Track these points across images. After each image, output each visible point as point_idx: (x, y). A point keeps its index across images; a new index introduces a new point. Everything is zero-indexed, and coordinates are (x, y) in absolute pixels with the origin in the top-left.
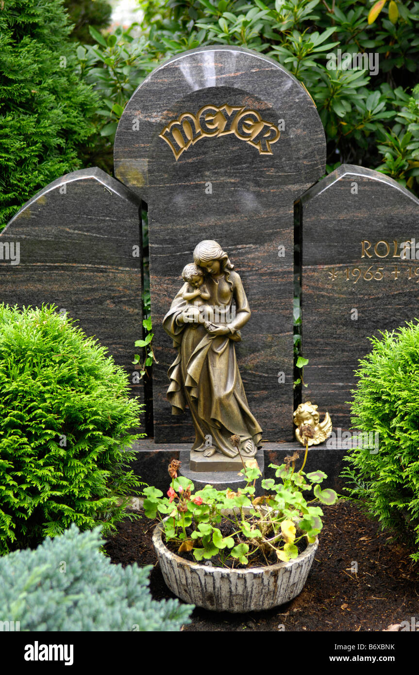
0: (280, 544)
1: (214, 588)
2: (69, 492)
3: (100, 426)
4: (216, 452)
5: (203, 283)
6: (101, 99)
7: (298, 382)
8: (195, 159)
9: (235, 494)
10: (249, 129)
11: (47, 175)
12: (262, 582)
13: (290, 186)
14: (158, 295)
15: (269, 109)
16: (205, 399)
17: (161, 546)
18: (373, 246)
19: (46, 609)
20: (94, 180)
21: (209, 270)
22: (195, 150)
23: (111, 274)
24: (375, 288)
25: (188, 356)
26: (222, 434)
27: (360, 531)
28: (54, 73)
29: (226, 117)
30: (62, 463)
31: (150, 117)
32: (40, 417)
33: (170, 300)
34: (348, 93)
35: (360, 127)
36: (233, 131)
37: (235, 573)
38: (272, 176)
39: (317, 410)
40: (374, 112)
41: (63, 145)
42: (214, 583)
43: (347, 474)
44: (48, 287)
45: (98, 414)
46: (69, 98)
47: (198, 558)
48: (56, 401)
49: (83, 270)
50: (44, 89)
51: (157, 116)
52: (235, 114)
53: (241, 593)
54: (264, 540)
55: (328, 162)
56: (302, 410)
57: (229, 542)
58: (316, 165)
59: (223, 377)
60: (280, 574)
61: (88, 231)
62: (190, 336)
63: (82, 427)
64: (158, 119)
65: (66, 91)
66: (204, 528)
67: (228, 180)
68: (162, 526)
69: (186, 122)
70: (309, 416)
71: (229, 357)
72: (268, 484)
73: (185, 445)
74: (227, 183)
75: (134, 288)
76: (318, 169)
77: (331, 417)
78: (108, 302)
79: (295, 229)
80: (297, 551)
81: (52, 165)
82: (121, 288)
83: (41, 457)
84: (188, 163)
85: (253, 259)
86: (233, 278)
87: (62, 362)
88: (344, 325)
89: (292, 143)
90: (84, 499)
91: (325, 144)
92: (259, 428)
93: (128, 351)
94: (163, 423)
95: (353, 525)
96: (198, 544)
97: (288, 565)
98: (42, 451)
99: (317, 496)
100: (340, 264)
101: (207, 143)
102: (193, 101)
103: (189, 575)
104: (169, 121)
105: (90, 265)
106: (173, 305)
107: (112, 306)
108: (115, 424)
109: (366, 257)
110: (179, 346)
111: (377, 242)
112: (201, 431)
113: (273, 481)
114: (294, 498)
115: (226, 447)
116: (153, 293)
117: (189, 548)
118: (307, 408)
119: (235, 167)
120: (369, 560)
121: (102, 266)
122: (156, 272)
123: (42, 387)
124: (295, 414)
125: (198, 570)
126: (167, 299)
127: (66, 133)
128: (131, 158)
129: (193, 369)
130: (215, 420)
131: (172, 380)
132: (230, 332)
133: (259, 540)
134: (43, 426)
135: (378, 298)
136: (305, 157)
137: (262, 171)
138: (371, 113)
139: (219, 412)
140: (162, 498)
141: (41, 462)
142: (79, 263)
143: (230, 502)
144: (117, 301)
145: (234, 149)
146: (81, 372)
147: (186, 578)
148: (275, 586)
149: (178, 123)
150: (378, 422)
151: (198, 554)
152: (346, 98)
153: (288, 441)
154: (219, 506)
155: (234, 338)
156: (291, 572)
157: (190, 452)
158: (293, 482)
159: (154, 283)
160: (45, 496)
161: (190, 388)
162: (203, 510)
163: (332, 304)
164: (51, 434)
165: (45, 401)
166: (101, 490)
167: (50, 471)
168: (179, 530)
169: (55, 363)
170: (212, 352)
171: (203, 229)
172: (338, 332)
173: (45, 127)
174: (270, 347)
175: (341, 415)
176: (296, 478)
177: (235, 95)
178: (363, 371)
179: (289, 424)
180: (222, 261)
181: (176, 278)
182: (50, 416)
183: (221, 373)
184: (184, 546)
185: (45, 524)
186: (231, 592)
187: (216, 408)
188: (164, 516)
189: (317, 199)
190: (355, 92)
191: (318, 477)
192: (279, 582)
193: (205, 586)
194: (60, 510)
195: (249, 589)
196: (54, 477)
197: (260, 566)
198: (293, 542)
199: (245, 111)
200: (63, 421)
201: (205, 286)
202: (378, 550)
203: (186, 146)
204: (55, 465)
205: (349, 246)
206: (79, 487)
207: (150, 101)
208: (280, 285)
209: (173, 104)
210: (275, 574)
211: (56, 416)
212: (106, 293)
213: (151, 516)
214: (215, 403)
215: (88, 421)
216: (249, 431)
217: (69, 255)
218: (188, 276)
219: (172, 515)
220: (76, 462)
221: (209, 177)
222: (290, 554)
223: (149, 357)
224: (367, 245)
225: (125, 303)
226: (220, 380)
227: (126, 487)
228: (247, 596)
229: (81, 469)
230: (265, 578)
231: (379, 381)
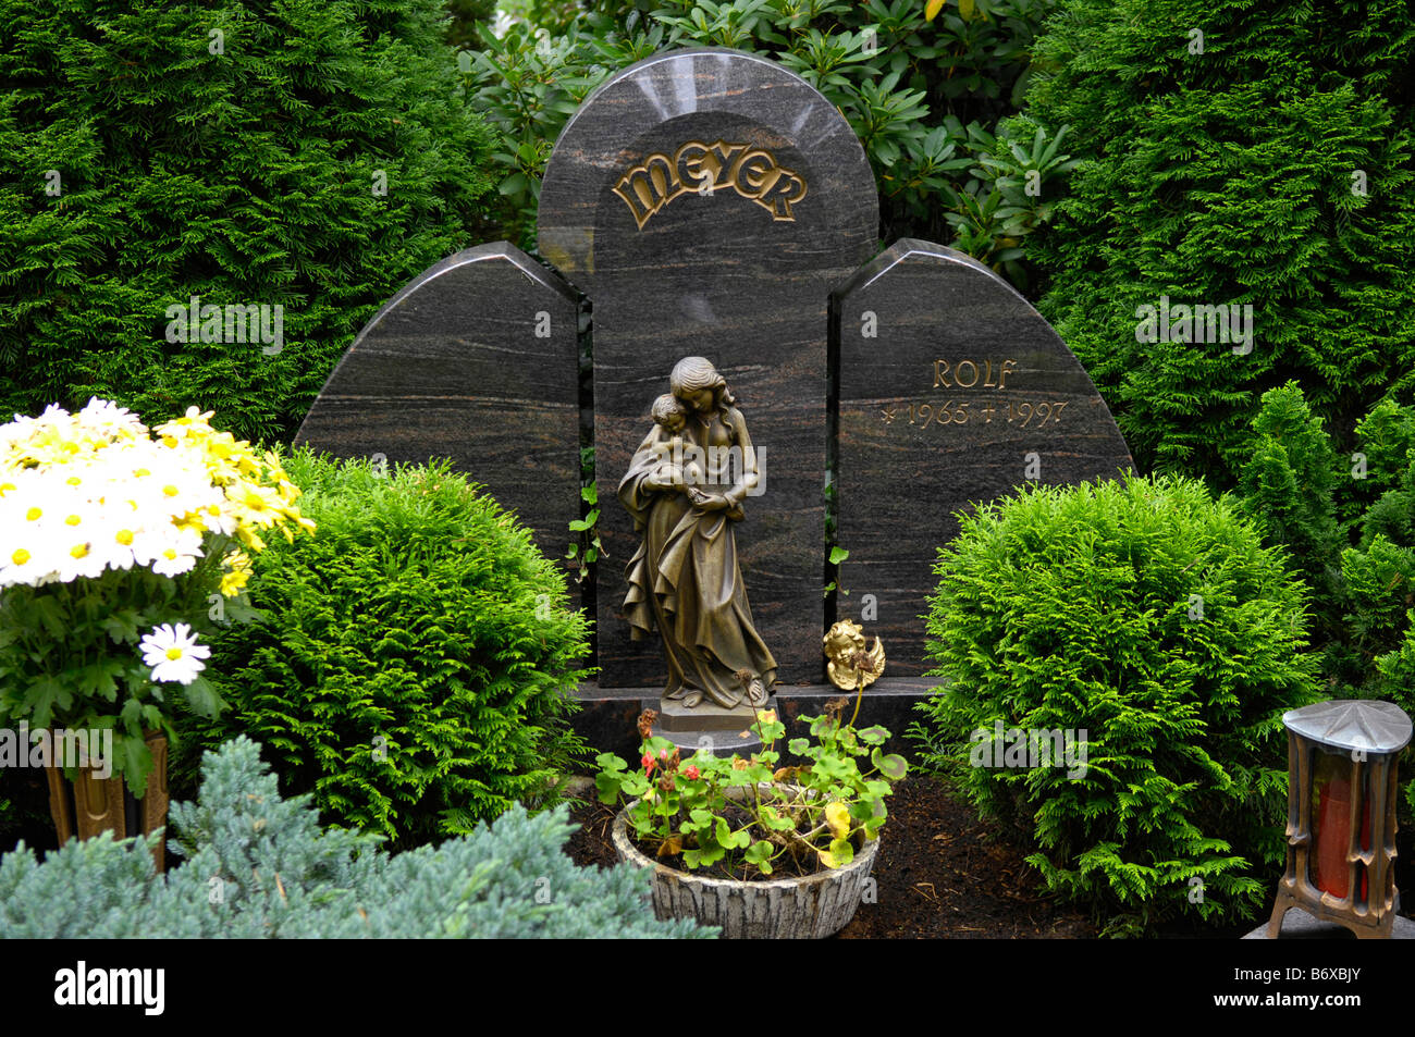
0: (824, 840)
1: (718, 912)
2: (481, 760)
3: (530, 654)
4: (703, 700)
5: (685, 427)
6: (499, 136)
7: (831, 587)
8: (669, 227)
9: (747, 763)
10: (756, 180)
11: (418, 256)
12: (795, 901)
13: (821, 272)
14: (608, 447)
15: (789, 148)
16: (687, 614)
17: (628, 848)
18: (952, 369)
19: (504, 927)
20: (506, 262)
21: (697, 405)
22: (669, 213)
23: (530, 414)
24: (954, 437)
25: (659, 544)
26: (714, 672)
27: (933, 825)
28: (425, 94)
29: (721, 160)
30: (470, 713)
31: (598, 159)
32: (435, 638)
33: (627, 455)
34: (894, 128)
35: (914, 184)
36: (731, 184)
37: (751, 888)
38: (792, 256)
39: (861, 633)
40: (937, 161)
41: (442, 209)
42: (717, 905)
43: (915, 732)
44: (427, 434)
45: (528, 635)
46: (449, 133)
47: (692, 865)
48: (462, 612)
49: (486, 407)
50: (413, 117)
51: (609, 158)
52: (736, 155)
53: (760, 920)
54: (797, 835)
55: (882, 234)
56: (838, 632)
57: (741, 838)
58: (863, 238)
59: (716, 578)
60: (823, 889)
61: (493, 344)
62: (664, 510)
63: (502, 656)
64: (611, 164)
65: (443, 122)
66: (701, 817)
67: (723, 262)
68: (626, 815)
69: (655, 168)
70: (849, 641)
71: (725, 545)
72: (799, 746)
73: (650, 690)
74: (720, 266)
75: (567, 436)
76: (867, 244)
77: (883, 643)
78: (525, 458)
79: (828, 341)
80: (852, 850)
81: (424, 240)
82: (546, 437)
83: (437, 702)
84: (658, 234)
85: (761, 388)
86: (731, 418)
87: (465, 551)
88: (905, 496)
89: (826, 203)
90: (504, 772)
91: (877, 205)
92: (772, 661)
93: (557, 538)
94: (613, 656)
95: (922, 817)
96: (689, 843)
97: (836, 875)
98: (439, 694)
99: (877, 766)
100: (899, 396)
101: (689, 202)
102: (668, 134)
103: (676, 892)
104: (629, 166)
105: (497, 399)
106: (633, 462)
107: (532, 465)
108: (552, 651)
109: (942, 386)
110: (645, 527)
111: (958, 362)
112: (679, 667)
113: (807, 741)
114: (845, 768)
115: (720, 692)
116: (600, 443)
117: (675, 850)
118: (845, 629)
119: (735, 240)
120: (951, 869)
121: (516, 401)
122: (605, 409)
123: (437, 591)
124: (826, 639)
125: (691, 883)
126: (622, 453)
127: (446, 189)
128: (566, 225)
129: (667, 565)
130: (702, 648)
131: (632, 584)
132: (729, 505)
133: (788, 836)
134: (442, 653)
135: (960, 453)
136: (846, 226)
137: (777, 247)
138: (933, 160)
139: (709, 635)
140: (625, 771)
141: (438, 712)
142: (479, 394)
143: (738, 776)
144: (538, 456)
145: (733, 211)
146: (497, 566)
147: (672, 898)
148: (815, 909)
149: (643, 169)
150: (973, 645)
151: (690, 860)
152: (893, 137)
153: (813, 683)
154: (723, 782)
155: (734, 515)
156: (839, 885)
157: (658, 701)
158: (838, 742)
159: (601, 427)
160: (445, 765)
161: (662, 597)
162: (698, 788)
163: (886, 462)
164: (453, 667)
165: (441, 612)
166: (530, 757)
167: (452, 725)
168: (658, 821)
169: (456, 550)
170: (698, 537)
171: (680, 341)
172: (896, 506)
173: (416, 179)
174: (788, 530)
175: (899, 640)
176: (844, 736)
177: (736, 125)
178: (947, 566)
179: (817, 656)
180: (716, 390)
181: (637, 420)
182: (451, 638)
183: (713, 572)
184: (667, 847)
185: (442, 813)
186: (744, 918)
187: (706, 628)
188: (630, 799)
189: (864, 292)
190: (907, 128)
191: (876, 735)
192: (821, 902)
193: (703, 909)
194: (465, 791)
195: (774, 914)
196: (456, 735)
197: (788, 877)
198: (845, 837)
199: (751, 151)
200: (472, 645)
201: (688, 431)
202: (965, 854)
203: (655, 207)
204: (458, 715)
205: (914, 369)
206: (498, 753)
207: (599, 134)
208: (805, 431)
209: (636, 138)
210: (815, 890)
211: (462, 637)
212: (522, 444)
213: (608, 800)
214: (703, 621)
215: (512, 646)
216: (757, 666)
217: (462, 383)
218: (662, 414)
219: (645, 798)
220: (493, 712)
221: (692, 256)
222: (840, 857)
223: (592, 547)
224: (942, 367)
225: (552, 460)
226: (712, 583)
227: (564, 755)
228: (770, 925)
229: (501, 723)
230: (800, 895)
231: (976, 580)
